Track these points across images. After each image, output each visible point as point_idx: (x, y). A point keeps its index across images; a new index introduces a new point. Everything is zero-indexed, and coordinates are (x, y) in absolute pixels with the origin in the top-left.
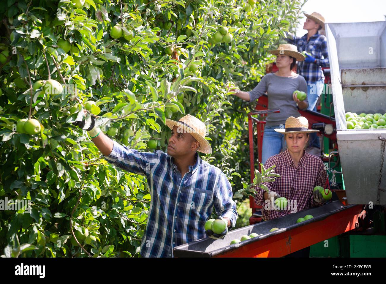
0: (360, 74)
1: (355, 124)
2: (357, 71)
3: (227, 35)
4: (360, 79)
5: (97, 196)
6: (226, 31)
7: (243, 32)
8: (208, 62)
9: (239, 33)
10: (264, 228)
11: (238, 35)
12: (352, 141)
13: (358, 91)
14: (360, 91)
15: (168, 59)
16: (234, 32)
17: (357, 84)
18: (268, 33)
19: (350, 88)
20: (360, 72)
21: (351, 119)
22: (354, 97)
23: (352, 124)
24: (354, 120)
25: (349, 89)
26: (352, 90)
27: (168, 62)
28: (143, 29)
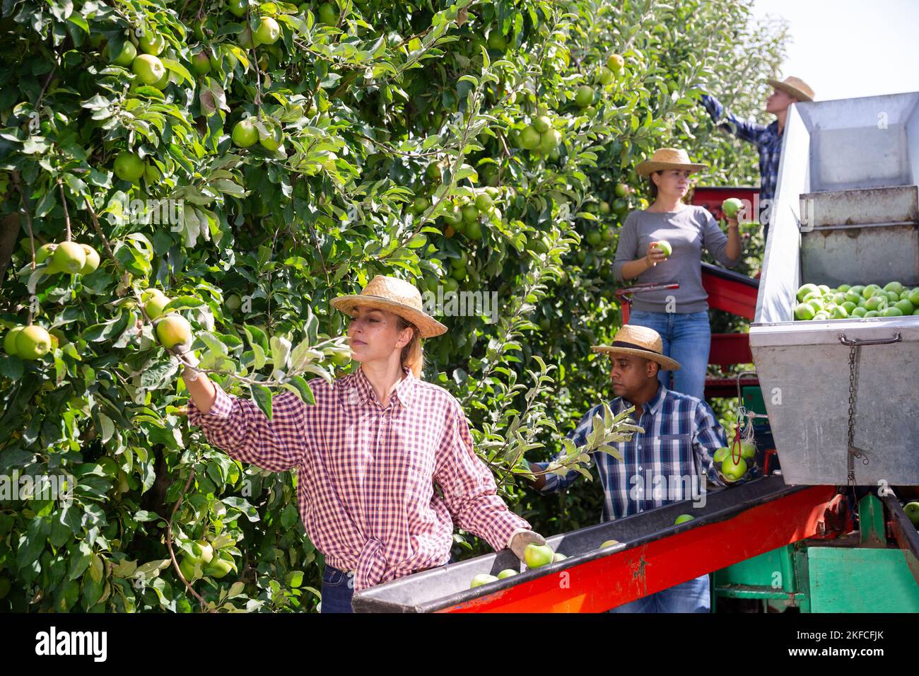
0: (840, 202)
1: (817, 308)
2: (833, 197)
3: (549, 133)
4: (841, 213)
5: (232, 476)
6: (546, 126)
7: (584, 125)
8: (520, 189)
9: (576, 128)
10: (590, 540)
11: (574, 133)
12: (784, 348)
13: (839, 239)
14: (843, 239)
15: (387, 186)
16: (566, 125)
17: (835, 221)
18: (646, 127)
19: (822, 231)
20: (840, 197)
21: (811, 298)
22: (831, 251)
23: (812, 310)
24: (816, 301)
25: (819, 234)
26: (826, 236)
27: (388, 192)
28: (307, 125)
